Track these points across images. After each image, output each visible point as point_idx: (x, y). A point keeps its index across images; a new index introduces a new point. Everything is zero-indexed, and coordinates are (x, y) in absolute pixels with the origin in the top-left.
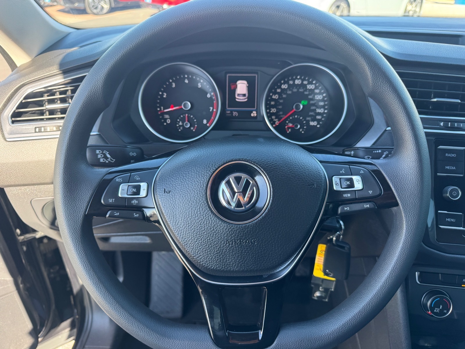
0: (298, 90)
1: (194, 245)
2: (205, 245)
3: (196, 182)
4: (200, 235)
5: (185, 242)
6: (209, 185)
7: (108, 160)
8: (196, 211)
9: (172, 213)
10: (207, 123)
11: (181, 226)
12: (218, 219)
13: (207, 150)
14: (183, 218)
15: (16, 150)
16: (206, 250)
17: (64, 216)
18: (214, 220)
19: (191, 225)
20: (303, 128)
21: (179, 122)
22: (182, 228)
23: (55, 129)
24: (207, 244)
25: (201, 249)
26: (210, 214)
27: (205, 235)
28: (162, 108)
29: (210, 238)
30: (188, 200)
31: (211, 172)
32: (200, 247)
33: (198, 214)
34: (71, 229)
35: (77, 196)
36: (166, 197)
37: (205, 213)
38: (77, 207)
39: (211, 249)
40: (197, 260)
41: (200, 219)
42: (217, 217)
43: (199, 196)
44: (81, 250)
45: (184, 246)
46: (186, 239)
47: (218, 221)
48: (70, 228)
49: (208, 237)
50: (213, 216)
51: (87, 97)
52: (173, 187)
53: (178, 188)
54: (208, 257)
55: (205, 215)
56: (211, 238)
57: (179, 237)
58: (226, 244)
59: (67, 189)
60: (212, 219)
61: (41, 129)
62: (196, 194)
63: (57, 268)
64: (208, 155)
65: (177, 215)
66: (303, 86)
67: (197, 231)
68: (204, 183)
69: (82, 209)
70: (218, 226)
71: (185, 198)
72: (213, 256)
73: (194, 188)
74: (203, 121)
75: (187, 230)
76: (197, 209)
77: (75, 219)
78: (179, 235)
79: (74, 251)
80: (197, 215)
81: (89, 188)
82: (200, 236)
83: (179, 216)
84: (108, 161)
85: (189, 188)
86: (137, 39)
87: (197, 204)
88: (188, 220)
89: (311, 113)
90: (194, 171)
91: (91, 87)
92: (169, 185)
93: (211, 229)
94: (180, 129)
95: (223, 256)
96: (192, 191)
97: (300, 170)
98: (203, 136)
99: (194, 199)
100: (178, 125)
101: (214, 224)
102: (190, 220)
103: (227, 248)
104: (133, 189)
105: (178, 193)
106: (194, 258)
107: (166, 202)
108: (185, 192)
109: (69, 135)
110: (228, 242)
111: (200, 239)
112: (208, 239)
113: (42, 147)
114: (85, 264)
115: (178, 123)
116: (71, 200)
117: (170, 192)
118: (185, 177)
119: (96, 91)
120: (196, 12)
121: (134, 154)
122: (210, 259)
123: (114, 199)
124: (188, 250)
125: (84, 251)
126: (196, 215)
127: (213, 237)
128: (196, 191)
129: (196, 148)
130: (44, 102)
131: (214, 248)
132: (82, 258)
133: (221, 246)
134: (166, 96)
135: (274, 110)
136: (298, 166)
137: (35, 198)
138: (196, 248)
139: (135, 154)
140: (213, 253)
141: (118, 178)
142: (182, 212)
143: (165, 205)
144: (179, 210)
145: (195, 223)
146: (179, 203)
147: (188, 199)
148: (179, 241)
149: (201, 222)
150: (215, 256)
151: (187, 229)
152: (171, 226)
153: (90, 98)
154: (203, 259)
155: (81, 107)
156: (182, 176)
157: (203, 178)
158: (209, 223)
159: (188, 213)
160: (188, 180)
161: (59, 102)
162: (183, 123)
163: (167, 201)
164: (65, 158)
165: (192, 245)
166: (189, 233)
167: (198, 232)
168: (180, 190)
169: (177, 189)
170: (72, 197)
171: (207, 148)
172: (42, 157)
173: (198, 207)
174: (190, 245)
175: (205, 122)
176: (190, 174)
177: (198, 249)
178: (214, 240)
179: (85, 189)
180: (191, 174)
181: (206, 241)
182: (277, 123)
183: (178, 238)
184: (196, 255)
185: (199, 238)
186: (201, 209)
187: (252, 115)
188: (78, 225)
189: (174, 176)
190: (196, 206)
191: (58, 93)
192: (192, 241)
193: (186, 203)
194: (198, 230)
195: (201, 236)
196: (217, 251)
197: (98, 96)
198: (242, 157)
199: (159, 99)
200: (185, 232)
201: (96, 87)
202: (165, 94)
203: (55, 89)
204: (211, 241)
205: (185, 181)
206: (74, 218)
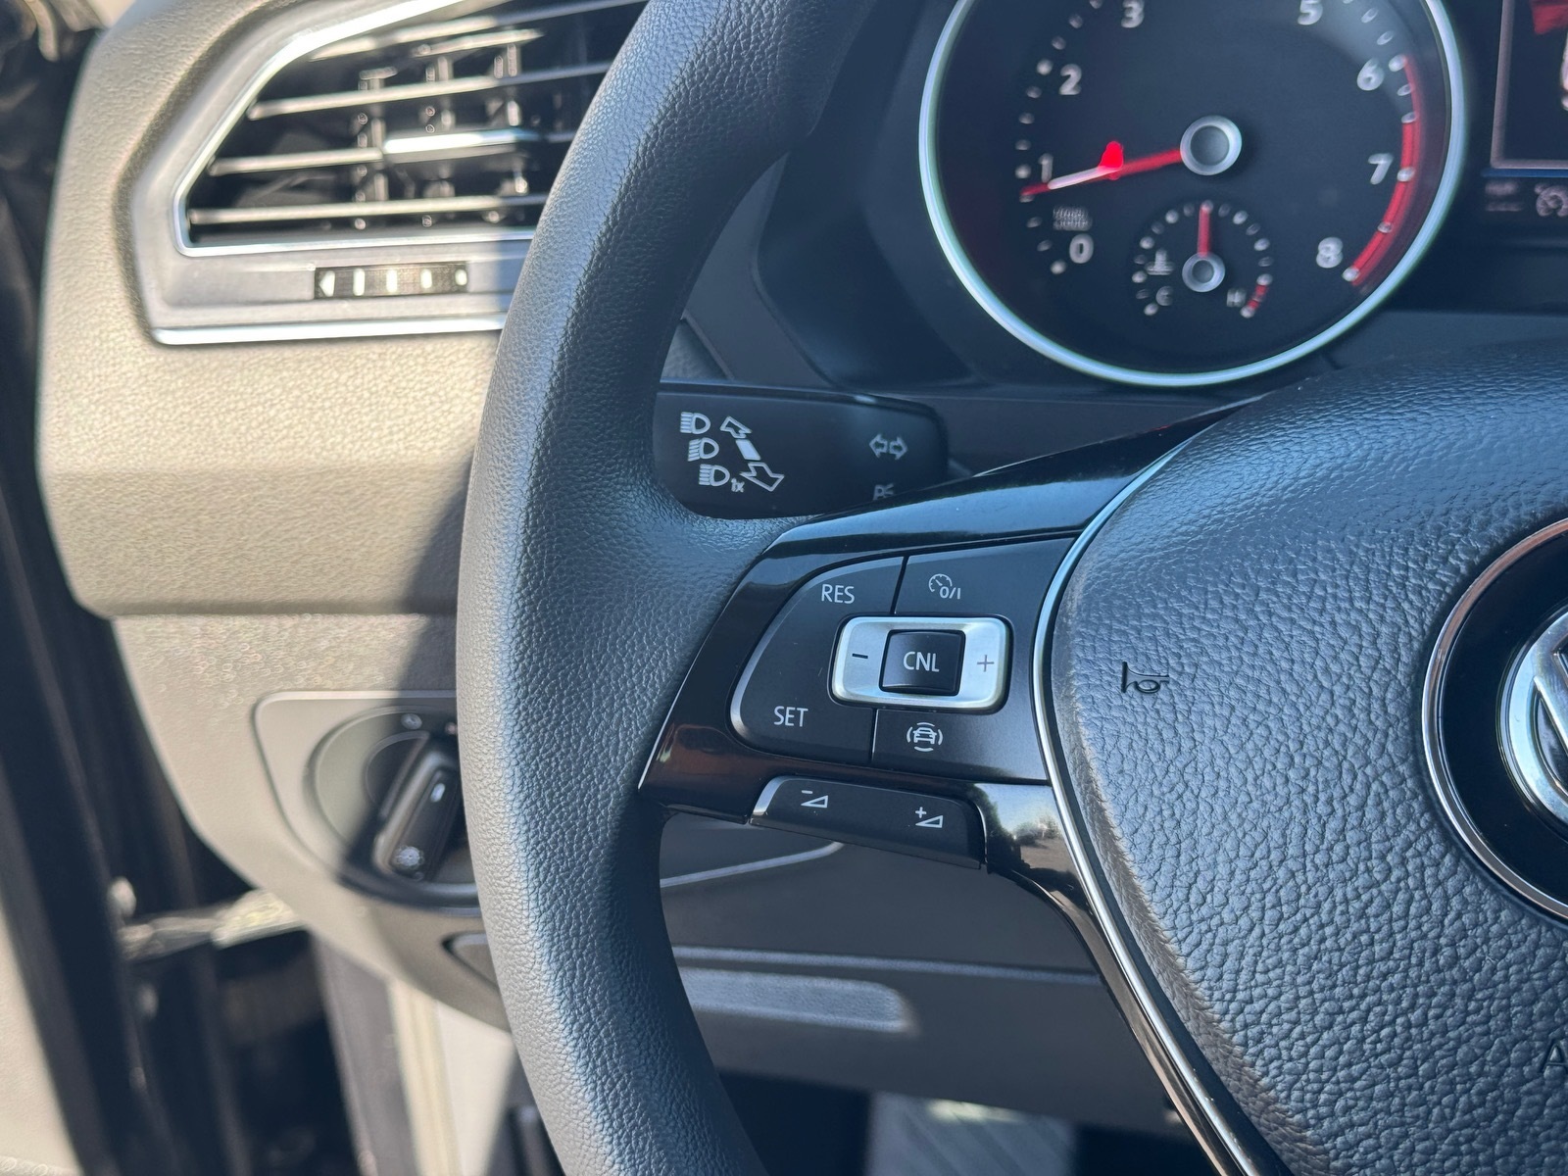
1: (1308, 1047)
2: (1387, 1056)
3: (1344, 632)
4: (1356, 984)
5: (1246, 1026)
6: (1440, 654)
7: (744, 475)
8: (1334, 824)
9: (1166, 824)
10: (1348, 261)
11: (1227, 916)
12: (1494, 890)
13: (1422, 419)
14: (1241, 864)
15: (207, 397)
16: (1390, 1095)
17: (517, 790)
18: (1459, 891)
19: (1299, 916)
21: (1150, 257)
22: (1232, 931)
23: (427, 281)
24: (1404, 1050)
25: (1358, 1085)
26: (1436, 850)
27: (1392, 989)
28: (1046, 163)
29: (1425, 1014)
30: (1283, 749)
31: (1457, 570)
32: (1349, 1065)
33: (1348, 847)
34: (547, 870)
35: (595, 676)
36: (1130, 719)
37: (1399, 842)
38: (589, 740)
39: (1432, 1088)
40: (1326, 1152)
41: (1361, 881)
42: (1483, 879)
43: (1362, 727)
44: (594, 1004)
45: (1238, 1049)
46: (1257, 1006)
47: (1489, 903)
48: (541, 863)
49: (1412, 1007)
50: (1457, 864)
51: (693, 75)
52: (1180, 657)
53: (1212, 662)
54: (1407, 1143)
55: (1397, 860)
56: (1431, 1013)
57: (1205, 984)
58: (1541, 1069)
59: (540, 630)
60: (1451, 884)
61: (350, 282)
62: (1339, 712)
63: (305, 1141)
64: (1435, 456)
65: (1202, 841)
67: (1335, 961)
68: (1402, 639)
69: (616, 753)
70: (1486, 941)
71: (1261, 730)
72: (1442, 1138)
73: (1327, 670)
74: (1316, 252)
75: (1265, 942)
76: (1339, 813)
77: (575, 810)
78: (1210, 972)
79: (555, 1006)
80: (1338, 848)
81: (666, 634)
82: (1356, 991)
83: (1216, 851)
84: (741, 479)
85: (1296, 667)
87: (1347, 779)
88: (1275, 880)
90: (1334, 559)
91: (722, 10)
92: (1154, 639)
93: (1436, 951)
94: (1152, 300)
95: (1511, 1143)
96: (1312, 689)
98: (1324, 350)
99: (1327, 743)
100: (1138, 278)
101: (1457, 924)
102: (1291, 883)
103: (1547, 1096)
104: (920, 655)
105: (1216, 699)
106: (1302, 1140)
107: (1130, 747)
108: (1263, 692)
109: (573, 305)
110: (1554, 1054)
111: (1354, 1015)
112: (1413, 1017)
113: (351, 388)
114: (617, 1095)
115: (1139, 261)
116: (561, 696)
117: (1158, 687)
118: (1263, 596)
119: (747, 36)
121: (895, 447)
122: (1417, 1157)
123: (802, 710)
124: (1265, 1081)
125: (615, 1011)
126: (1330, 849)
127: (1449, 1012)
128: (1338, 690)
129: (1337, 406)
130: (364, 121)
131: (1452, 1083)
132: (599, 1054)
133: (1500, 1075)
134: (1080, 83)
137: (280, 691)
138: (1319, 1071)
139: (898, 448)
140: (1443, 1118)
141: (833, 582)
142: (1234, 821)
143: (1126, 767)
144: (1218, 810)
145: (1326, 906)
146: (1219, 762)
147: (1281, 738)
148: (1208, 1013)
149: (1365, 897)
150: (1456, 1143)
151: (1263, 935)
152: (1155, 911)
153: (712, 78)
154: (1366, 1153)
155: (656, 135)
156: (1243, 587)
157: (1398, 608)
158: (1428, 910)
159: (1276, 835)
160: (1285, 614)
161: (448, 119)
162: (1176, 260)
163: (1138, 745)
164: (543, 443)
165: (1299, 1046)
166: (1280, 964)
167: (1342, 966)
168: (1226, 679)
169: (1208, 670)
170: (565, 675)
171: (1425, 409)
172: (343, 447)
173: (1352, 800)
174: (1283, 1044)
175: (1329, 253)
176: (1301, 577)
177: (1338, 1083)
178: (1451, 1034)
179: (640, 636)
180: (1313, 576)
181: (1399, 1029)
183: (1201, 991)
184: (1320, 1119)
185: (1346, 1005)
186: (1371, 814)
188: (589, 849)
189: (1190, 589)
190: (1337, 793)
191: (445, 67)
192: (1296, 1022)
193: (1269, 767)
194: (1340, 950)
195: (1363, 996)
196: (1470, 1108)
197: (757, 69)
200: (1248, 959)
201: (749, 10)
202: (1073, 74)
203: (430, 42)
204: (1432, 1035)
205: (1264, 619)
206: (567, 804)
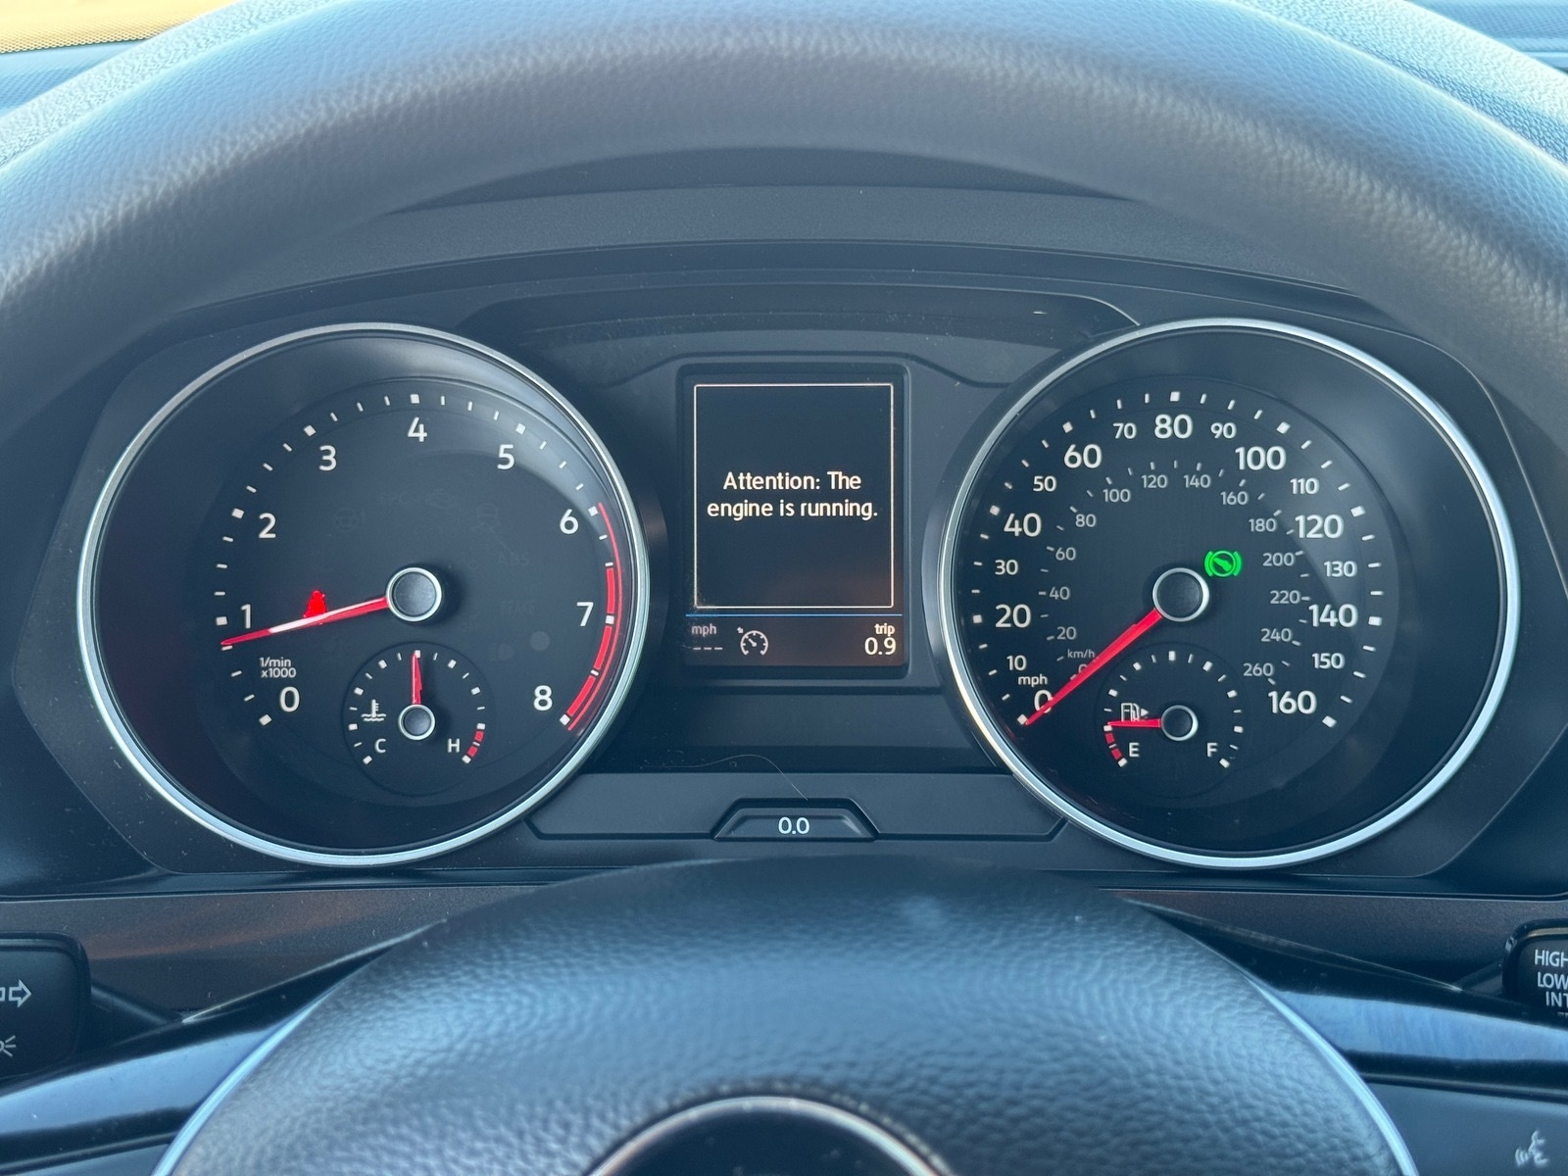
0: (1176, 480)
10: (561, 704)
20: (1225, 738)
21: (363, 704)
28: (248, 611)
66: (1204, 450)
86: (30, 245)
89: (1270, 635)
94: (367, 748)
97: (1222, 1157)
98: (528, 817)
100: (354, 727)
115: (354, 710)
120: (448, 64)
121: (15, 994)
135: (1014, 616)
136: (1206, 1125)
139: (20, 994)
162: (390, 708)
175: (543, 698)
182: (1043, 700)
187: (870, 648)
198: (786, 1069)
199: (225, 552)
